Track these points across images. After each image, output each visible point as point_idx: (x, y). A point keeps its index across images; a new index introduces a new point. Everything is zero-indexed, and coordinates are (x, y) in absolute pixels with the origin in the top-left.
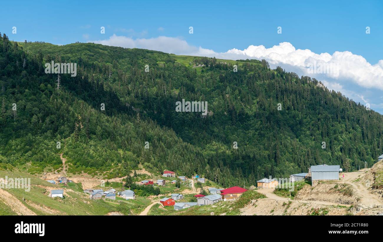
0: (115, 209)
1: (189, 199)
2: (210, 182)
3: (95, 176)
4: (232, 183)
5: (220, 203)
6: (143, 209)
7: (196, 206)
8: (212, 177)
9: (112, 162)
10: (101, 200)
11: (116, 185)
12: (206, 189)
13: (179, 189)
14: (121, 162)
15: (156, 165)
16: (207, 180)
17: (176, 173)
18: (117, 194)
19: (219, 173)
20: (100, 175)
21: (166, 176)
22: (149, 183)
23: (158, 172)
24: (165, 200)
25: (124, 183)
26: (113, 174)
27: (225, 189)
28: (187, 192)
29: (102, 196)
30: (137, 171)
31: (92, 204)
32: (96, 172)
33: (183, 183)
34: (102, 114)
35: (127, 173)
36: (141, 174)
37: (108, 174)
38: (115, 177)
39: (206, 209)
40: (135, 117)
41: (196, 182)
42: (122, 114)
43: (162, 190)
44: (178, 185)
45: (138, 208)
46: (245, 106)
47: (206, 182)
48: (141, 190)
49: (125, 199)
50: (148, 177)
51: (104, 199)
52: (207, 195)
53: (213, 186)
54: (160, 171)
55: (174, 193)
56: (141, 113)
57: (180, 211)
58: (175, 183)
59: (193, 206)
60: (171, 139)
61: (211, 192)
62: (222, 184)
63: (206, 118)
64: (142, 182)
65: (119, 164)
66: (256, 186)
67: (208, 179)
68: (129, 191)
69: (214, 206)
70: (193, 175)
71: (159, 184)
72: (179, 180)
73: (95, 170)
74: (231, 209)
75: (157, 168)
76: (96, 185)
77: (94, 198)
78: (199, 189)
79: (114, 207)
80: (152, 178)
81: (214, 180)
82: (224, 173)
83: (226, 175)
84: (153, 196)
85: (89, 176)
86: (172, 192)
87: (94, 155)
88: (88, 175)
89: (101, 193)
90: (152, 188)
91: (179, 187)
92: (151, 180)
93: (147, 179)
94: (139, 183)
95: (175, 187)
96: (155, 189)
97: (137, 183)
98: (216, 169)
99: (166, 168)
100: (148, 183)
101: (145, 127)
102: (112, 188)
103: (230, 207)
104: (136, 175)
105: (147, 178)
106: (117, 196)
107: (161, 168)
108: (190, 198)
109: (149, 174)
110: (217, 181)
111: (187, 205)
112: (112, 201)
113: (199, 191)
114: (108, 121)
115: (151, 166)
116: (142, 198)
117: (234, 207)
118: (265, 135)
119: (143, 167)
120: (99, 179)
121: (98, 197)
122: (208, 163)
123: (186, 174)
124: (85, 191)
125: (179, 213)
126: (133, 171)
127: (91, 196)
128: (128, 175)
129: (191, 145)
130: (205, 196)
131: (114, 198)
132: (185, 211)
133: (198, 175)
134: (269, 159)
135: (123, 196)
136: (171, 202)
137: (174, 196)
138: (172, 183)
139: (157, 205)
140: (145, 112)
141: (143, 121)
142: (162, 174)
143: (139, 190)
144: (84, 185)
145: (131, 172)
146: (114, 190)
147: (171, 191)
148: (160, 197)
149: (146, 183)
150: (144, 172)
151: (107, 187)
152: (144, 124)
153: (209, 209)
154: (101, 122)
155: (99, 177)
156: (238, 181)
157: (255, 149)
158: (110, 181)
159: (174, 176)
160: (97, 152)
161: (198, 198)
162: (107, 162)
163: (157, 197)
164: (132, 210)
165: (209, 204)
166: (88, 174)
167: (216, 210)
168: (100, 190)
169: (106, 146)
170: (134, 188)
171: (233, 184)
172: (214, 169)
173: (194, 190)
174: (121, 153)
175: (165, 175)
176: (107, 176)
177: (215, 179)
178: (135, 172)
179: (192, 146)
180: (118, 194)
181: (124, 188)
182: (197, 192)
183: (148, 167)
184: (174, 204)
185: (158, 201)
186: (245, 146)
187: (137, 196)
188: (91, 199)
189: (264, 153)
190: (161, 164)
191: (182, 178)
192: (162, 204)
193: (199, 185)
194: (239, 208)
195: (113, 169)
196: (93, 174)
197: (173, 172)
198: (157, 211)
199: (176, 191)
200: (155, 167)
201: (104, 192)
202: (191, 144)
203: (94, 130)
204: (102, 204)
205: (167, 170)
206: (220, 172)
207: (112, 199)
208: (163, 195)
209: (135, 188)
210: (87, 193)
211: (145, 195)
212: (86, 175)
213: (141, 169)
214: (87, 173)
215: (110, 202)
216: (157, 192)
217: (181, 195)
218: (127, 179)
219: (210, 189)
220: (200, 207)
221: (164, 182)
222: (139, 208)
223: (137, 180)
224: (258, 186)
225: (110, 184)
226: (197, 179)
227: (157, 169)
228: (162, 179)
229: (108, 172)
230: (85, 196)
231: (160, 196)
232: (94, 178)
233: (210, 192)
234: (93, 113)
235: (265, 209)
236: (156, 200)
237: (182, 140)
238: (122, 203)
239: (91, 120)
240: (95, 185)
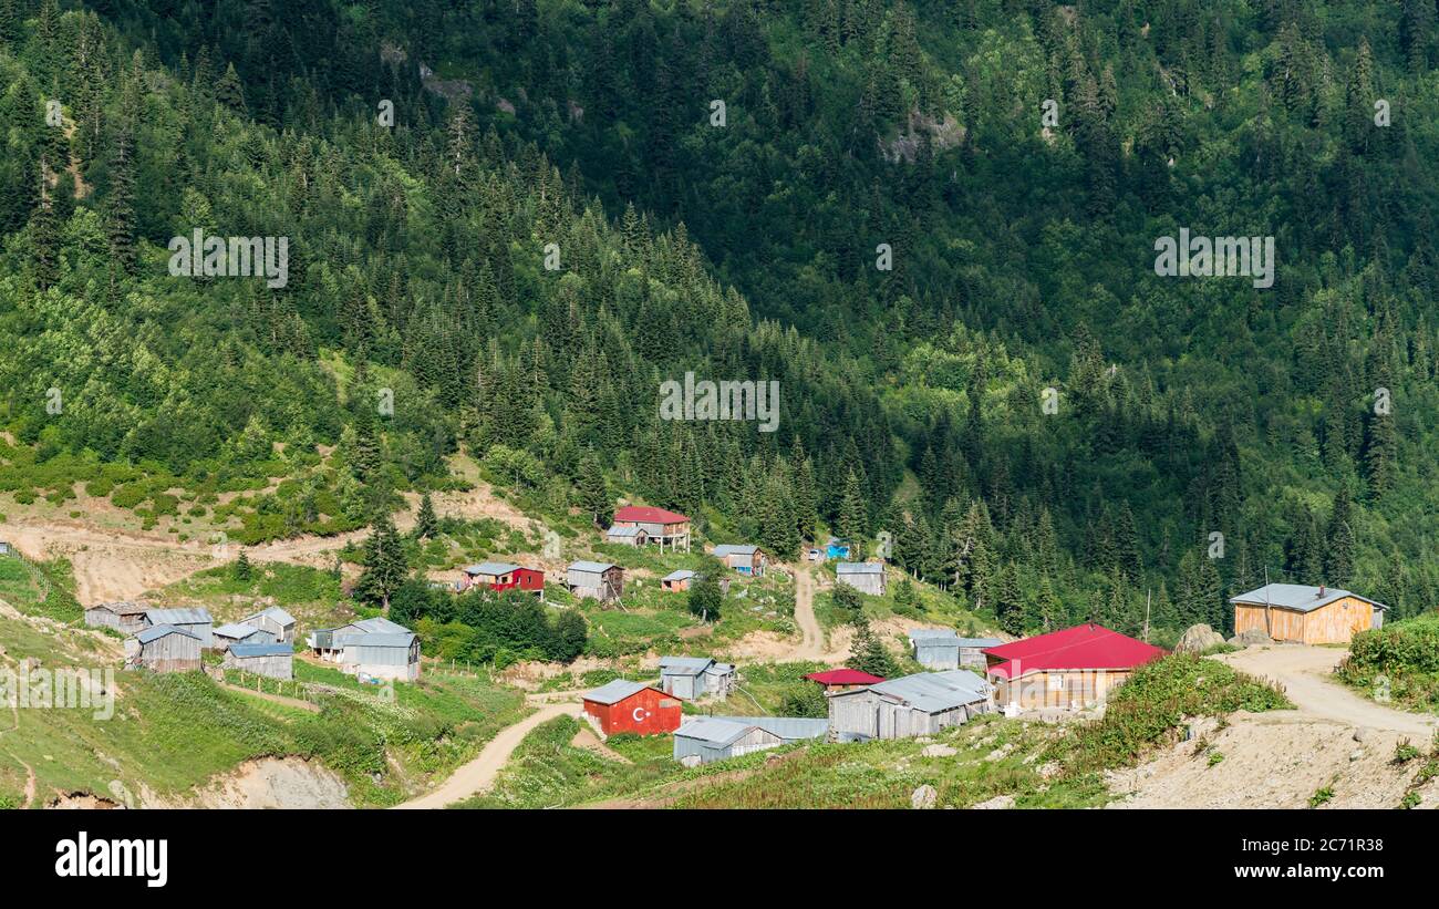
0: (287, 742)
1: (772, 693)
2: (922, 589)
3: (161, 519)
4: (1067, 605)
5: (977, 730)
6: (469, 750)
7: (819, 740)
8: (933, 561)
9: (277, 434)
10: (198, 676)
11: (296, 585)
12: (891, 632)
13: (708, 628)
14: (335, 437)
15: (566, 468)
16: (899, 574)
17: (696, 520)
18: (299, 645)
19: (982, 535)
20: (192, 513)
21: (631, 541)
22: (515, 580)
23: (574, 511)
24: (613, 693)
25: (352, 573)
26: (278, 510)
27: (1013, 639)
28: (761, 647)
29: (204, 650)
30: (437, 497)
31: (137, 703)
32: (171, 491)
33: (737, 588)
34: (219, 107)
35: (374, 504)
36: (462, 521)
37: (248, 510)
38: (294, 530)
39: (883, 766)
40: (436, 141)
41: (826, 586)
42: (350, 116)
43: (596, 632)
44: (705, 603)
45: (439, 738)
46: (1179, 92)
47: (893, 593)
48: (464, 621)
49: (355, 679)
50: (511, 541)
51: (217, 675)
52: (897, 672)
53: (935, 616)
54: (588, 503)
55: (679, 651)
56: (482, 110)
57: (712, 770)
58: (686, 586)
59: (801, 743)
60: (671, 294)
61: (924, 658)
62: (1001, 609)
63: (911, 160)
64: (471, 575)
65: (321, 448)
66: (1227, 627)
67: (909, 570)
68: (381, 627)
69: (936, 750)
70: (810, 539)
71: (583, 592)
72: (714, 570)
73: (161, 479)
74: (1049, 769)
75: (573, 481)
76: (167, 582)
77: (152, 666)
78: (844, 634)
79: (277, 726)
80: (536, 549)
81: (943, 581)
82: (1012, 534)
83: (1027, 545)
84: (536, 668)
85: (119, 516)
86: (669, 644)
87: (158, 379)
88: (115, 509)
89: (196, 630)
90: (538, 615)
91: (713, 616)
92: (531, 562)
93: (503, 552)
94: (450, 581)
95: (682, 615)
96: (552, 622)
97: (435, 577)
98: (965, 508)
99: (628, 488)
100: (510, 580)
101: (504, 208)
102: (270, 600)
103: (1044, 759)
104: (428, 526)
105: (500, 546)
106: (306, 657)
107: (597, 484)
108: (777, 687)
109: (520, 522)
110: (968, 587)
111: (758, 735)
112: (270, 686)
113: (840, 649)
114: (257, 159)
115: (534, 467)
116: (467, 677)
117: (1070, 758)
118: (1307, 292)
119: (482, 476)
120: (184, 538)
121: (177, 656)
122: (915, 465)
123: (761, 529)
124: (91, 618)
125: (705, 781)
126: (414, 499)
127: (132, 647)
128: (380, 522)
129: (805, 342)
130: (881, 678)
131: (280, 668)
132: (745, 775)
133: (844, 539)
134: (1323, 452)
135: (339, 658)
136: (657, 711)
137: (678, 674)
138: (668, 584)
139: (563, 728)
140: (506, 107)
141: (494, 169)
142: (606, 526)
143: (448, 620)
144: (89, 579)
145: (401, 500)
146: (279, 617)
147: (661, 640)
148: (584, 675)
149: (492, 580)
150: (483, 504)
151: (237, 598)
152: (493, 187)
153: (900, 767)
154: (211, 163)
155: (185, 529)
156: (1107, 591)
157: (1230, 385)
158: (260, 555)
159: (683, 543)
160: (179, 364)
161: (833, 691)
162: (240, 428)
163: (568, 677)
164: (400, 752)
165: (902, 735)
166: (120, 503)
167: (953, 773)
168: (193, 612)
169: (240, 324)
170: (413, 607)
171: (1072, 612)
172: (952, 505)
173: (812, 639)
174: (340, 377)
175: (622, 533)
176: (241, 526)
177: (950, 571)
178: (427, 503)
179: (810, 348)
180: (312, 643)
181: (350, 603)
182: (830, 650)
183: (515, 474)
184: (675, 723)
185: (571, 699)
186: (1168, 363)
187: (436, 661)
188: (129, 668)
189: (1294, 412)
190: (596, 459)
191: (735, 555)
192: (594, 722)
193: (845, 605)
194: (1101, 765)
195: (279, 481)
196: (149, 504)
197: (677, 516)
198: (559, 766)
199: (690, 643)
200: (557, 478)
201: (218, 624)
202: (804, 331)
203: (161, 214)
204: (204, 705)
205: (640, 503)
206: (992, 530)
207: (269, 674)
208: (605, 664)
209: (423, 611)
210: (109, 632)
211: (488, 659)
212: (101, 508)
213: (465, 488)
214: (107, 501)
215: (258, 694)
216: (566, 643)
217: (723, 668)
218: (371, 546)
219: (919, 637)
220: (841, 754)
221: (613, 575)
222: (445, 741)
223: (438, 557)
224: (1239, 628)
225: (259, 574)
226: (830, 568)
227: (574, 491)
228: (599, 555)
229: (249, 494)
230: (91, 645)
231: (581, 666)
232: (154, 533)
233: (914, 657)
234: (161, 99)
235: (1276, 782)
236: (554, 694)
237: (746, 306)
238: (332, 705)
239: (142, 149)
240: (160, 578)
